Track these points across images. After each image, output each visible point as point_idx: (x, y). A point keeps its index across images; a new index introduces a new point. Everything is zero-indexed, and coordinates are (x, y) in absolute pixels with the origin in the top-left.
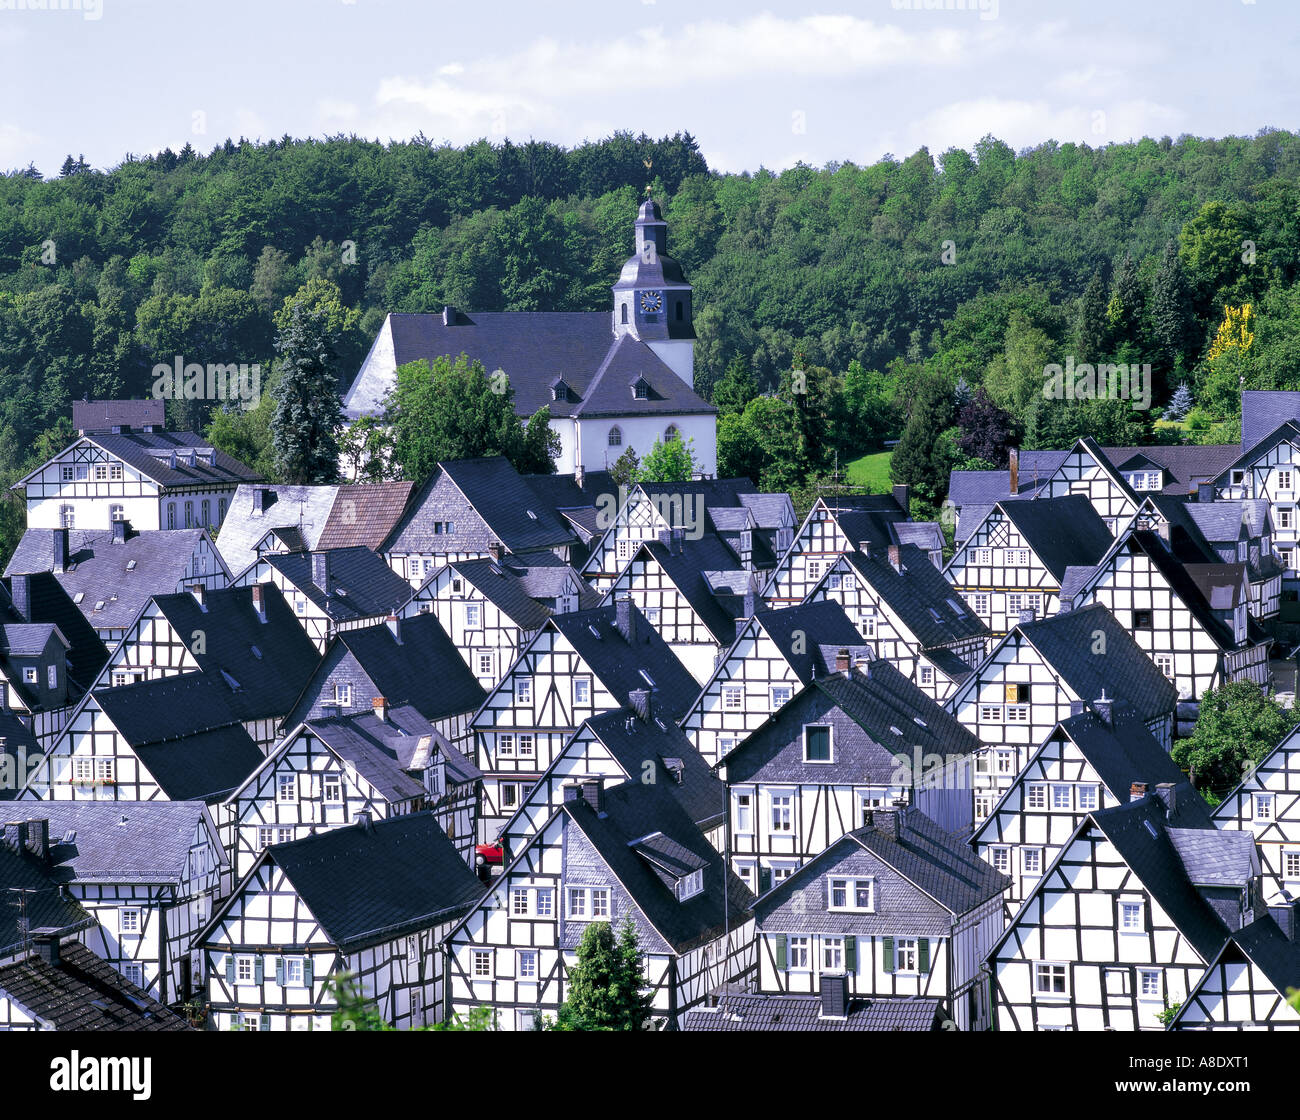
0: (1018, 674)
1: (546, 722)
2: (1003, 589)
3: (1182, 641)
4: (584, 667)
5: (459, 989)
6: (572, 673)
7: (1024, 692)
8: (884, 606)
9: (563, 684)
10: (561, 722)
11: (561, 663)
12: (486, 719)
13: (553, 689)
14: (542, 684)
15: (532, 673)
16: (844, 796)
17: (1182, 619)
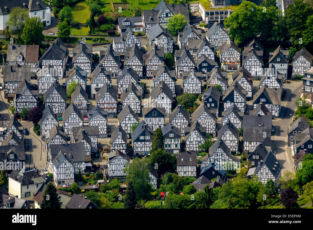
1: (106, 102)
2: (135, 65)
4: (111, 96)
6: (109, 97)
7: (163, 98)
8: (132, 78)
9: (108, 98)
10: (108, 102)
11: (108, 96)
13: (107, 99)
14: (106, 98)
15: (105, 97)
17: (170, 80)
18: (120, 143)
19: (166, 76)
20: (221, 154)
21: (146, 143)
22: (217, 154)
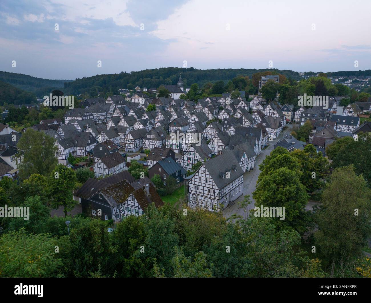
0: (194, 117)
2: (199, 109)
3: (209, 114)
5: (144, 143)
7: (195, 119)
12: (155, 119)
16: (177, 127)
17: (209, 113)
18: (130, 138)
19: (207, 110)
20: (194, 153)
21: (152, 141)
22: (190, 153)
